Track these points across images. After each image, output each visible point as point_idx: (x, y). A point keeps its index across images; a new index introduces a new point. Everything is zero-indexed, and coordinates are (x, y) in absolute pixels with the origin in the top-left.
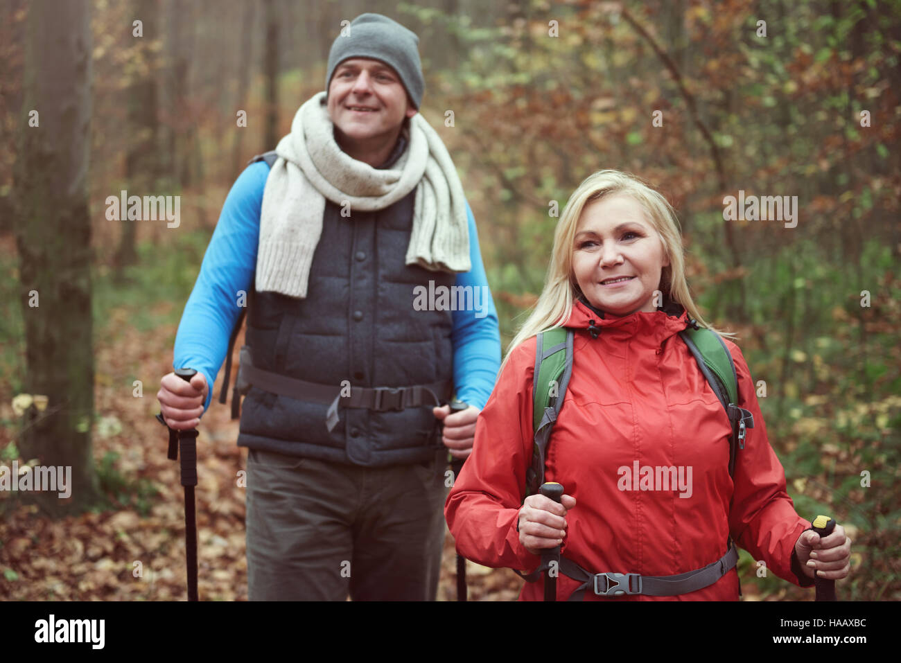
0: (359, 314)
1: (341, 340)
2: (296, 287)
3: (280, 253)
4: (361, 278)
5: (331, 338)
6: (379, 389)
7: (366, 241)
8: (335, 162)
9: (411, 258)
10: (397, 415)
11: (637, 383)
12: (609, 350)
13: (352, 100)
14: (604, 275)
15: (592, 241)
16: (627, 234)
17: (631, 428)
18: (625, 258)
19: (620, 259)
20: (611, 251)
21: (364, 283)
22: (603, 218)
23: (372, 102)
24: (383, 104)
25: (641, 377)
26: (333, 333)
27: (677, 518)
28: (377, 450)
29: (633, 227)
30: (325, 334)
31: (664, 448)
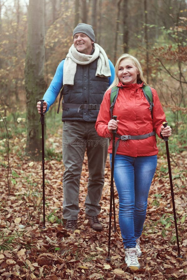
0: (85, 88)
1: (81, 94)
2: (71, 83)
3: (67, 76)
4: (86, 80)
5: (79, 94)
6: (90, 104)
7: (87, 72)
8: (77, 54)
9: (96, 75)
10: (95, 111)
11: (130, 98)
12: (125, 91)
13: (78, 43)
14: (124, 76)
15: (121, 69)
16: (129, 67)
17: (127, 107)
18: (128, 72)
19: (127, 72)
20: (125, 71)
21: (86, 81)
22: (124, 64)
23: (82, 42)
24: (84, 42)
25: (131, 97)
26: (80, 93)
27: (138, 124)
28: (90, 118)
29: (130, 66)
30: (77, 93)
31: (134, 111)
